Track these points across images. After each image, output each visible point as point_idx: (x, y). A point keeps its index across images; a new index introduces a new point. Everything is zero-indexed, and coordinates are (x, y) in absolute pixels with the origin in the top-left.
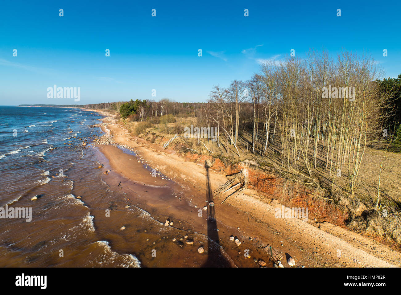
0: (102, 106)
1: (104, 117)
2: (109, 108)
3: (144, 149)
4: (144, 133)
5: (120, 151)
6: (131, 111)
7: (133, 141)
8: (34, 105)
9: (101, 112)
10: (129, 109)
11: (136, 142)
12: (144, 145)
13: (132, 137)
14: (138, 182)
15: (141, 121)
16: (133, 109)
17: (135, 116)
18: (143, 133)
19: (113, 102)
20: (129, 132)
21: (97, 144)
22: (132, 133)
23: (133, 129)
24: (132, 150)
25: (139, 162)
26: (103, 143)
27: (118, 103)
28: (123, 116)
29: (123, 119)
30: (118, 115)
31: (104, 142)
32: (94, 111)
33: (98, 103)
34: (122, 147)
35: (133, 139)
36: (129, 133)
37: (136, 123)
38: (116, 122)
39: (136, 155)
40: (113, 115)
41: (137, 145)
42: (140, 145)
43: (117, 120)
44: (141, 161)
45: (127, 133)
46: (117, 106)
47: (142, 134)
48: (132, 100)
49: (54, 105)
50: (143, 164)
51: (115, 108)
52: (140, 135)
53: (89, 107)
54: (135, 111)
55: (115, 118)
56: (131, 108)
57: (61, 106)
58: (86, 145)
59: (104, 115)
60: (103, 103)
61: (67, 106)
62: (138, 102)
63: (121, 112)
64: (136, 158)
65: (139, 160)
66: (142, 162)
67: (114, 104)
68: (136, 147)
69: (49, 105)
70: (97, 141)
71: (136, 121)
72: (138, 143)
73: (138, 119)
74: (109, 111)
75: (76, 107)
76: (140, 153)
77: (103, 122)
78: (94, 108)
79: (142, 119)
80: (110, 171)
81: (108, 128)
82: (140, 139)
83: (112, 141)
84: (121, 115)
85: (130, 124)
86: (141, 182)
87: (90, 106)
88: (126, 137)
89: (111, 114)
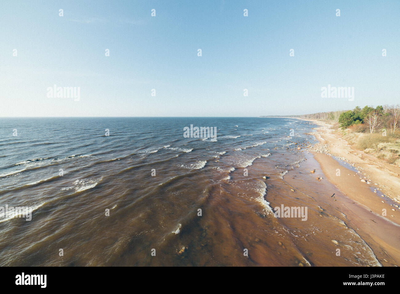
0: (318, 116)
1: (320, 126)
2: (325, 117)
3: (373, 168)
4: (374, 148)
5: (336, 163)
6: (355, 120)
7: (355, 155)
8: (267, 116)
9: (316, 121)
10: (352, 117)
11: (360, 157)
12: (373, 163)
13: (353, 150)
14: (359, 203)
15: (370, 132)
16: (358, 118)
17: (360, 125)
18: (372, 147)
19: (330, 111)
20: (350, 144)
21: (310, 150)
22: (353, 145)
23: (355, 142)
24: (353, 165)
25: (363, 181)
26: (316, 151)
27: (337, 112)
28: (343, 126)
29: (342, 129)
30: (335, 125)
31: (317, 149)
32: (309, 120)
33: (314, 113)
34: (338, 158)
35: (355, 153)
36: (349, 146)
37: (361, 135)
38: (333, 132)
39: (359, 172)
40: (329, 125)
41: (362, 161)
42: (366, 161)
43: (334, 130)
44: (366, 181)
45: (346, 145)
46: (335, 115)
47: (371, 149)
48: (357, 107)
49: (279, 116)
50: (370, 186)
51: (333, 118)
52: (367, 150)
53: (304, 117)
54: (360, 120)
55: (332, 128)
56: (355, 117)
57: (283, 116)
58: (300, 149)
59: (319, 124)
60: (319, 113)
61: (287, 116)
62: (368, 110)
63: (340, 121)
64: (359, 175)
65: (362, 179)
66: (368, 183)
67: (332, 113)
68: (358, 162)
69: (275, 116)
70: (311, 148)
71: (362, 132)
72: (362, 158)
73: (364, 130)
74: (324, 121)
75: (294, 117)
76: (365, 172)
77: (318, 131)
78: (309, 118)
79: (372, 131)
80: (323, 178)
81: (322, 137)
82: (366, 155)
83: (326, 150)
84: (340, 125)
85: (352, 135)
86: (363, 205)
87: (306, 116)
88: (344, 148)
89: (326, 123)
